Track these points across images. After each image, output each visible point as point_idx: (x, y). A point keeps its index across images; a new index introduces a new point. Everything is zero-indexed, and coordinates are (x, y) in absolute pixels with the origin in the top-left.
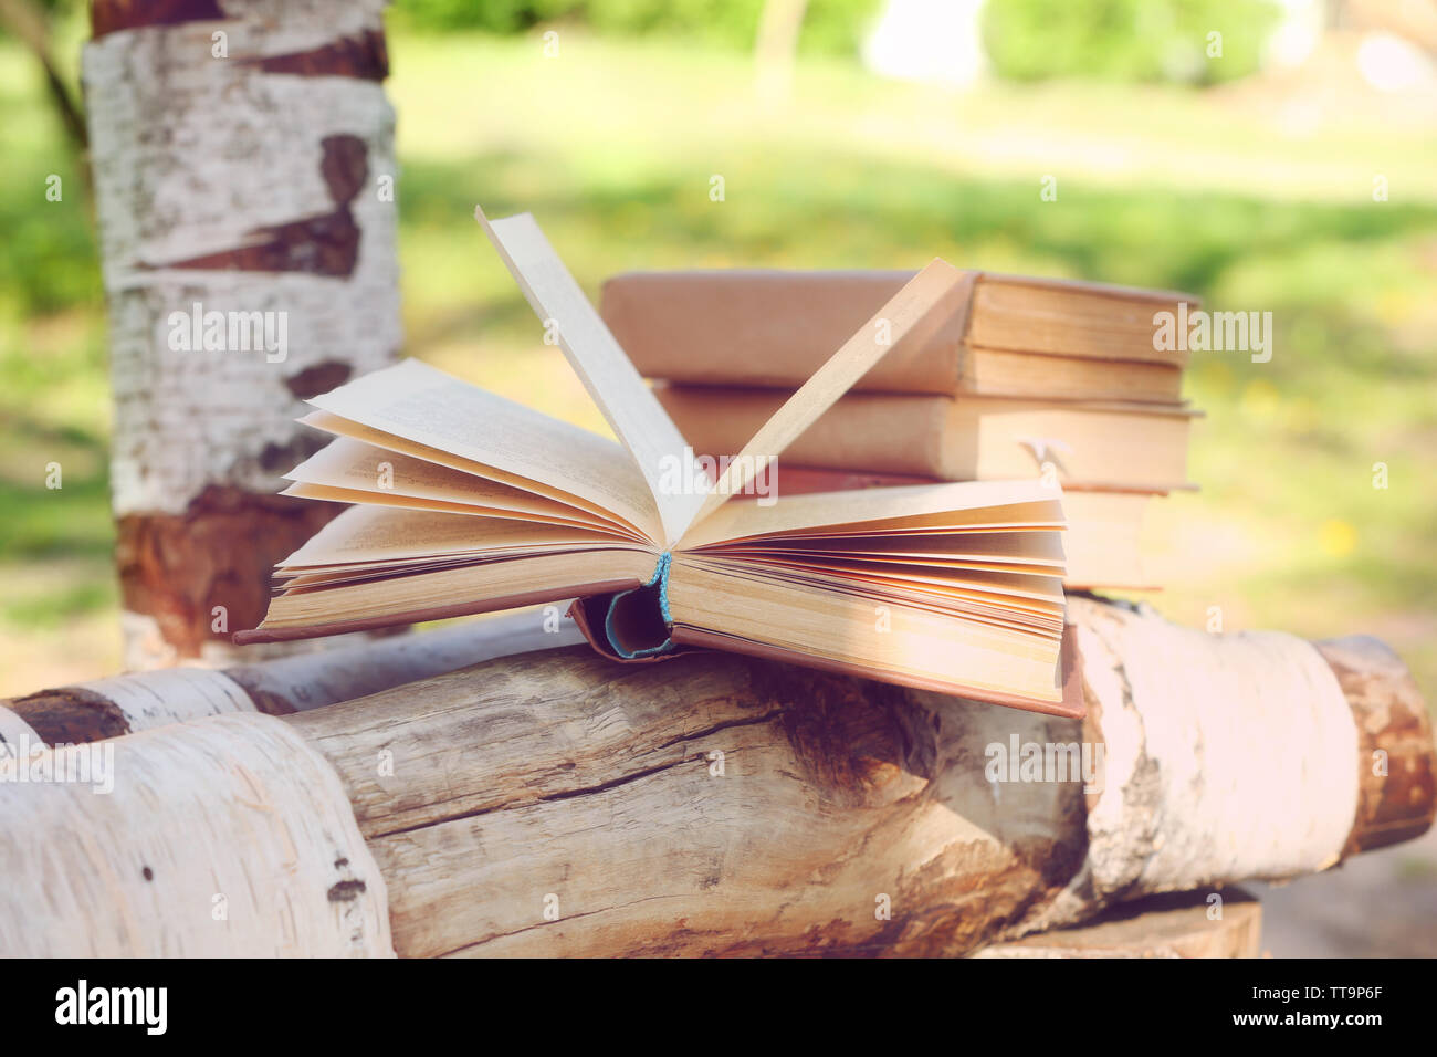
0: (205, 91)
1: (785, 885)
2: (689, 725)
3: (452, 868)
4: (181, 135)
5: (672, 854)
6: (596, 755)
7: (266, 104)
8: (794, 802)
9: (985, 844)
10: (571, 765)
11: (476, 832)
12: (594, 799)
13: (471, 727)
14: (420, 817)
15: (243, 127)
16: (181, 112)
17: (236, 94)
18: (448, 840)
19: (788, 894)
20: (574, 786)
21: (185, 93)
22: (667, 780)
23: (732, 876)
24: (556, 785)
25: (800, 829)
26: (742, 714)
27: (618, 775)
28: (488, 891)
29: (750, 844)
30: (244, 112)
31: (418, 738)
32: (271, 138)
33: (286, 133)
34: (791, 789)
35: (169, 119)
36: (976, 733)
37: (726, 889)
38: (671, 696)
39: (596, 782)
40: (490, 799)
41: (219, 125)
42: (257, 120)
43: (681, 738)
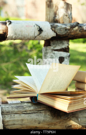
0: (49, 52)
1: (49, 125)
2: (40, 109)
3: (10, 118)
4: (47, 56)
5: (35, 120)
6: (29, 111)
7: (54, 54)
8: (49, 118)
9: (77, 125)
10: (26, 111)
11: (14, 115)
12: (28, 114)
13: (17, 107)
14: (9, 113)
15: (52, 55)
16: (47, 54)
17: (52, 53)
18: (11, 116)
19: (50, 126)
20: (26, 113)
21: (47, 52)
22: (36, 114)
23: (42, 123)
24: (24, 113)
25: (50, 120)
26: (46, 109)
27: (31, 113)
28: (14, 121)
29: (44, 121)
30: (52, 54)
31: (12, 107)
32: (54, 57)
33: (56, 56)
34: (49, 116)
35: (46, 54)
36: (78, 114)
37: (41, 124)
38: (39, 107)
39: (28, 113)
40: (17, 113)
41: (50, 55)
42: (53, 55)
43: (39, 110)
